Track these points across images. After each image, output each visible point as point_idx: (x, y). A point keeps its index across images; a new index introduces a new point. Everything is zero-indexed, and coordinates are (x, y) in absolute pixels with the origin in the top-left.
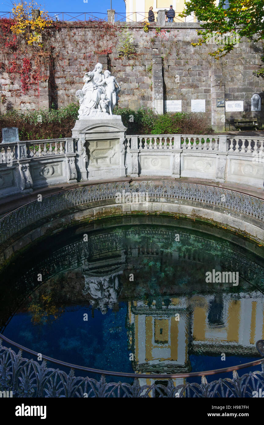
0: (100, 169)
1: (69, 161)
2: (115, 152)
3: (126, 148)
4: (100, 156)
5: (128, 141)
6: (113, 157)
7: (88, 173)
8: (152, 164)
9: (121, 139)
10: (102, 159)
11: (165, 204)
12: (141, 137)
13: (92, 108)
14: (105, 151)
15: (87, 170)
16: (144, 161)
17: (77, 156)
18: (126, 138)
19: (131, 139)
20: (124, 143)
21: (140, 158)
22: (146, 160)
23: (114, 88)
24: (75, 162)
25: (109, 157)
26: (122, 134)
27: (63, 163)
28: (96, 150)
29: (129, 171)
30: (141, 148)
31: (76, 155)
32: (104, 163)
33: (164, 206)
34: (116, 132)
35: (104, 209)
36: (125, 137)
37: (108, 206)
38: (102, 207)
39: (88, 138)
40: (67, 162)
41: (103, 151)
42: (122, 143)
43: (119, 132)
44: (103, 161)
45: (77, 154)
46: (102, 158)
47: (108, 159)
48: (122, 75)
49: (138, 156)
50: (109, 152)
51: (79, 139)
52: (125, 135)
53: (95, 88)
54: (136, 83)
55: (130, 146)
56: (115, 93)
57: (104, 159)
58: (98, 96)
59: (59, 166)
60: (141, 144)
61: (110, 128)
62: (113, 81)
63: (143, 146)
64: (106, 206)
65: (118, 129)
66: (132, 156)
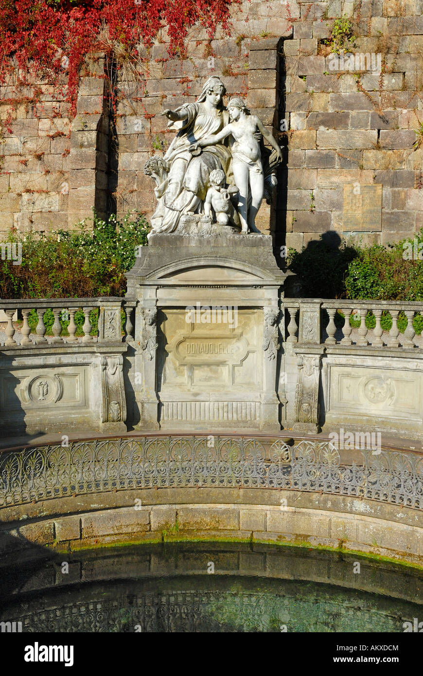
0: (198, 398)
1: (105, 365)
2: (250, 348)
3: (280, 340)
4: (205, 357)
5: (292, 317)
6: (241, 365)
7: (160, 405)
8: (366, 396)
9: (266, 310)
10: (206, 368)
11: (370, 519)
12: (332, 306)
13: (185, 212)
14: (219, 342)
15: (158, 397)
16: (339, 382)
17: (131, 352)
18: (283, 306)
19: (299, 311)
20: (277, 321)
21: (329, 375)
22: (346, 382)
23: (255, 152)
24: (123, 370)
25: (230, 363)
26: (272, 294)
27: (90, 369)
28: (188, 338)
29: (290, 412)
30: (330, 340)
31: (126, 349)
32: (213, 382)
33: (365, 526)
34: (252, 286)
35: (181, 513)
36: (280, 302)
37: (196, 506)
38: (178, 507)
39: (166, 300)
40: (101, 368)
41: (211, 342)
42: (270, 321)
43: (261, 286)
44: (210, 374)
45: (129, 348)
46: (208, 365)
47: (225, 371)
48: (326, 105)
49: (321, 365)
50: (230, 347)
51: (138, 302)
52: (279, 296)
53: (194, 153)
54: (372, 128)
55: (297, 334)
56: (259, 165)
57: (214, 367)
58: (201, 176)
59: (77, 378)
60: (331, 328)
61: (232, 272)
62: (253, 129)
63: (339, 336)
64: (191, 506)
65: (256, 278)
66: (301, 366)
